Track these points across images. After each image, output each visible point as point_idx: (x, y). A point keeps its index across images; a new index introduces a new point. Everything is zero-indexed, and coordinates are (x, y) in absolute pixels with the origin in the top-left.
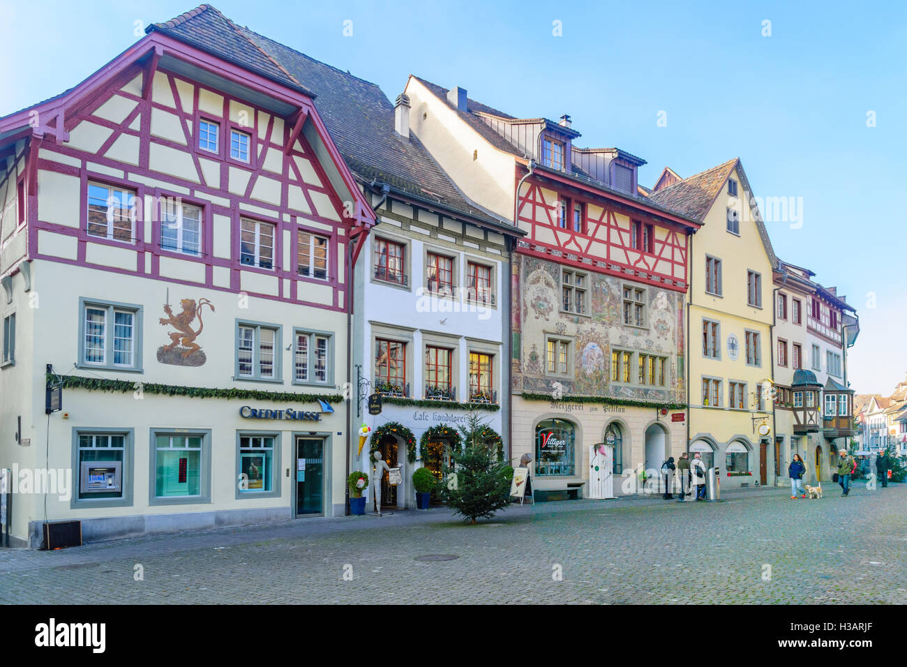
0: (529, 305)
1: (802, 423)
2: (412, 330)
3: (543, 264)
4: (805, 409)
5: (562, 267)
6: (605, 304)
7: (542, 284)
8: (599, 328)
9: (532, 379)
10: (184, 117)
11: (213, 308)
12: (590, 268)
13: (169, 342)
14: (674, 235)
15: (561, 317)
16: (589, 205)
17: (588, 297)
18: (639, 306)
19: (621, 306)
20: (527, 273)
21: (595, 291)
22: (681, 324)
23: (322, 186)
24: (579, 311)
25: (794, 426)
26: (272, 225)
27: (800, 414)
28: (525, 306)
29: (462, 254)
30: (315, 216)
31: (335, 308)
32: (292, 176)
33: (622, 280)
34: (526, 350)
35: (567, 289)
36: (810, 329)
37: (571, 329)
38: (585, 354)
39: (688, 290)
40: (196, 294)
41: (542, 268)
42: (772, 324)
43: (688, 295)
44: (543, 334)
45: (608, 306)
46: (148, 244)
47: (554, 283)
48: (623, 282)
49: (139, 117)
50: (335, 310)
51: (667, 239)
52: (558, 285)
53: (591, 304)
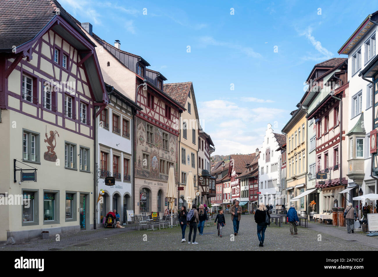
0: (138, 139)
1: (205, 191)
2: (109, 148)
3: (142, 121)
4: (206, 186)
5: (147, 123)
6: (158, 140)
7: (141, 130)
8: (157, 150)
9: (139, 171)
10: (51, 47)
11: (59, 136)
12: (154, 124)
13: (47, 150)
14: (176, 112)
15: (147, 144)
16: (155, 97)
17: (153, 136)
18: (166, 141)
19: (162, 141)
20: (138, 125)
21: (155, 134)
22: (177, 150)
23: (86, 82)
24: (151, 142)
25: (202, 192)
26: (71, 98)
27: (204, 188)
28: (137, 139)
29: (122, 115)
30: (84, 95)
31: (90, 137)
32: (79, 77)
33: (162, 130)
34: (137, 158)
35: (148, 132)
36: (205, 154)
37: (149, 150)
38: (153, 161)
39: (179, 136)
40: (54, 128)
41: (142, 123)
42: (198, 151)
43: (179, 137)
44: (142, 152)
45: (159, 141)
46: (40, 104)
47: (145, 130)
48: (163, 131)
49: (38, 45)
50: (90, 138)
51: (174, 114)
52: (146, 131)
53: (154, 140)
